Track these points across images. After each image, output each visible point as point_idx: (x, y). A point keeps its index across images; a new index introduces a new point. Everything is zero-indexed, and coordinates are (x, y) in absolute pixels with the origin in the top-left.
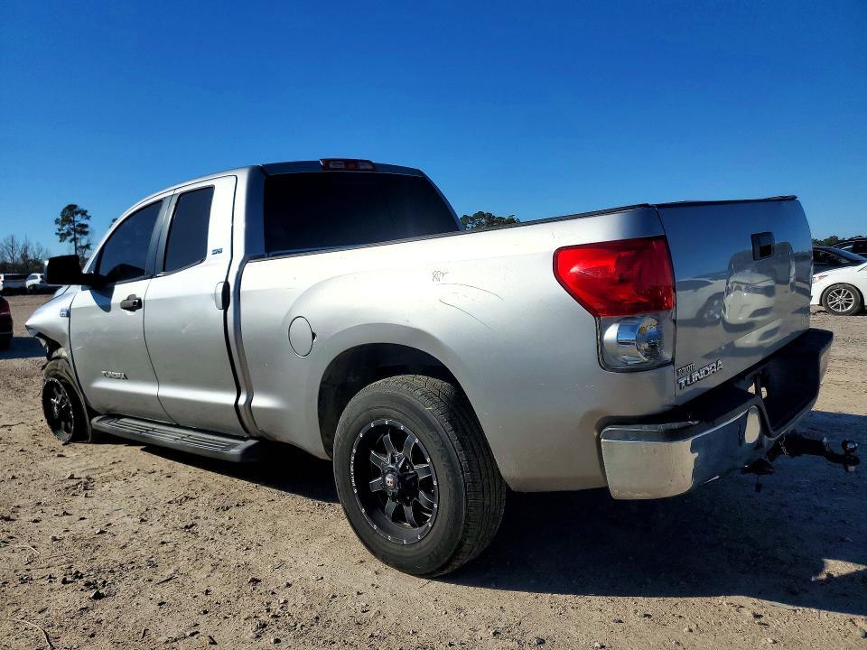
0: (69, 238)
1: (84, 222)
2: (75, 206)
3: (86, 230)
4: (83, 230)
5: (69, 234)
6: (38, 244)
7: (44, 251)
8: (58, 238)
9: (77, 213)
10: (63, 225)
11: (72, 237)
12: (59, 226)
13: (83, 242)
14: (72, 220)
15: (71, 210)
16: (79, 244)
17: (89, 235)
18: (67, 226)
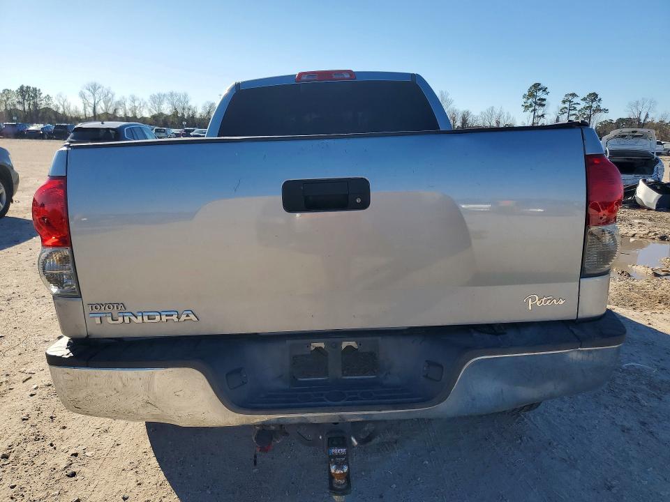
0: (531, 109)
1: (544, 97)
2: (539, 84)
3: (544, 103)
4: (541, 102)
5: (531, 105)
6: (508, 113)
7: (511, 119)
8: (523, 109)
9: (540, 90)
10: (528, 99)
11: (533, 108)
12: (525, 100)
13: (540, 112)
14: (535, 96)
15: (537, 87)
16: (536, 114)
17: (545, 107)
18: (531, 100)
